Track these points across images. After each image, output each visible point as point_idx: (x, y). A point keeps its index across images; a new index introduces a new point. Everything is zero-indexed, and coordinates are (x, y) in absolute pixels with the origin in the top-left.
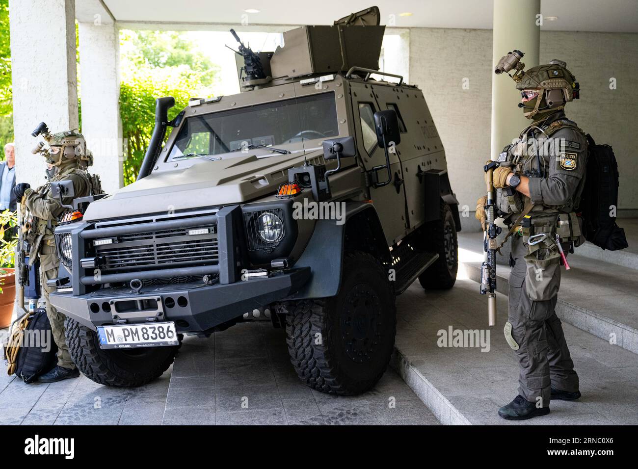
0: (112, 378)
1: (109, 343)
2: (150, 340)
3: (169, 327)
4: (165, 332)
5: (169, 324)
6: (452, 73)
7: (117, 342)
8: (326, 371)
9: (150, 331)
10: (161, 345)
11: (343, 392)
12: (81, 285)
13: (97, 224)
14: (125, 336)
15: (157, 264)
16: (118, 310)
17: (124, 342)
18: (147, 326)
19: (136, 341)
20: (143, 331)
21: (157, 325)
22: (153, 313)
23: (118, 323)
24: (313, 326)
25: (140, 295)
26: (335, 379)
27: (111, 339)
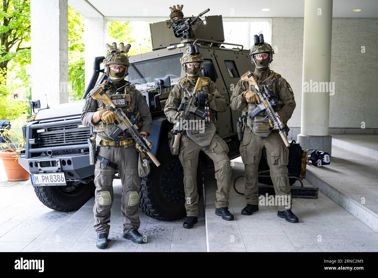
0: (55, 206)
1: (36, 183)
2: (54, 182)
3: (62, 175)
4: (60, 178)
5: (62, 174)
6: (298, 44)
7: (39, 183)
8: (149, 205)
9: (54, 177)
10: (59, 185)
11: (161, 218)
12: (29, 153)
13: (40, 122)
14: (43, 180)
15: (65, 143)
16: (41, 166)
17: (43, 183)
18: (52, 174)
19: (48, 183)
20: (50, 177)
21: (56, 174)
22: (56, 168)
23: (40, 173)
24: (142, 180)
25: (51, 159)
26: (155, 210)
27: (37, 181)
